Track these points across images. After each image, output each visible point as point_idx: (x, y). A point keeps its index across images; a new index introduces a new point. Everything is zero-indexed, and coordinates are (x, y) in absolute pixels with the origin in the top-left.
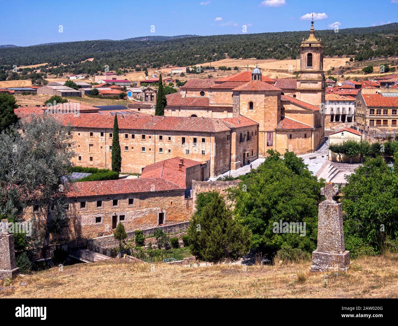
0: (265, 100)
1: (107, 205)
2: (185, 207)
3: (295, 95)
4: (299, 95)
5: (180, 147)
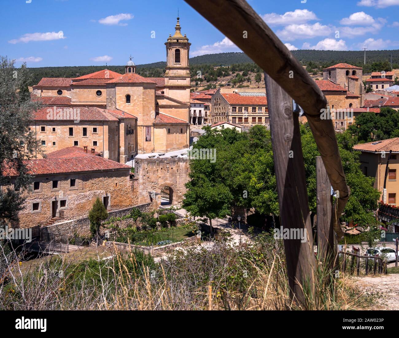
0: (143, 92)
1: (46, 187)
2: (130, 190)
3: (164, 92)
4: (168, 93)
5: (67, 138)
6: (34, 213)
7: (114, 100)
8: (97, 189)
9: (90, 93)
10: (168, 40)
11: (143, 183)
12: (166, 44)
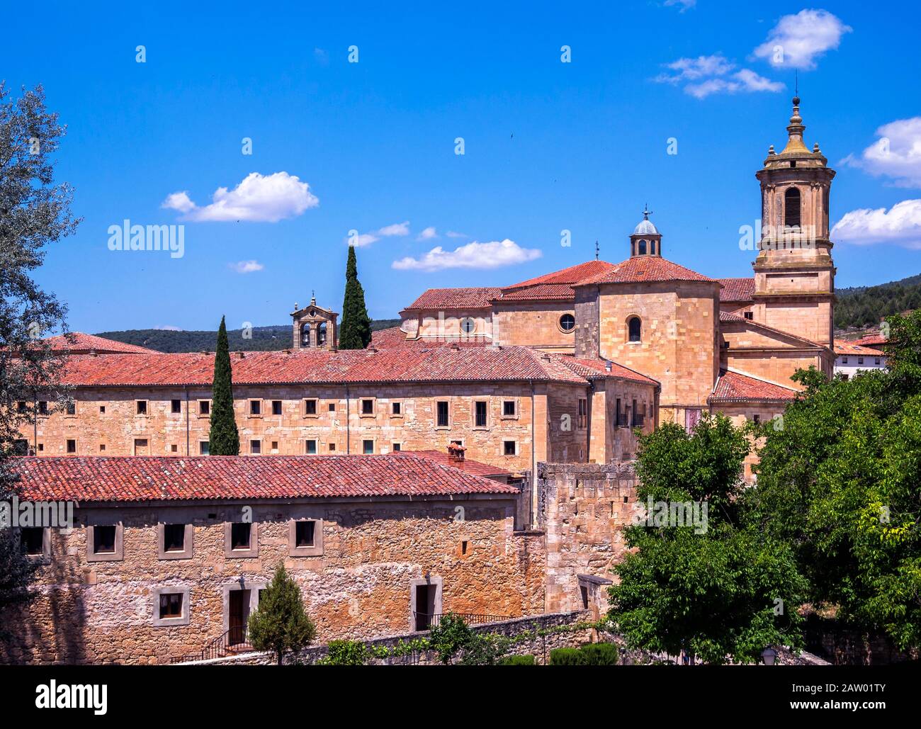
1: (208, 542)
2: (514, 567)
3: (751, 313)
4: (761, 314)
5: (432, 434)
6: (163, 627)
7: (594, 333)
8: (394, 557)
9: (544, 323)
10: (765, 165)
11: (561, 546)
12: (760, 175)
